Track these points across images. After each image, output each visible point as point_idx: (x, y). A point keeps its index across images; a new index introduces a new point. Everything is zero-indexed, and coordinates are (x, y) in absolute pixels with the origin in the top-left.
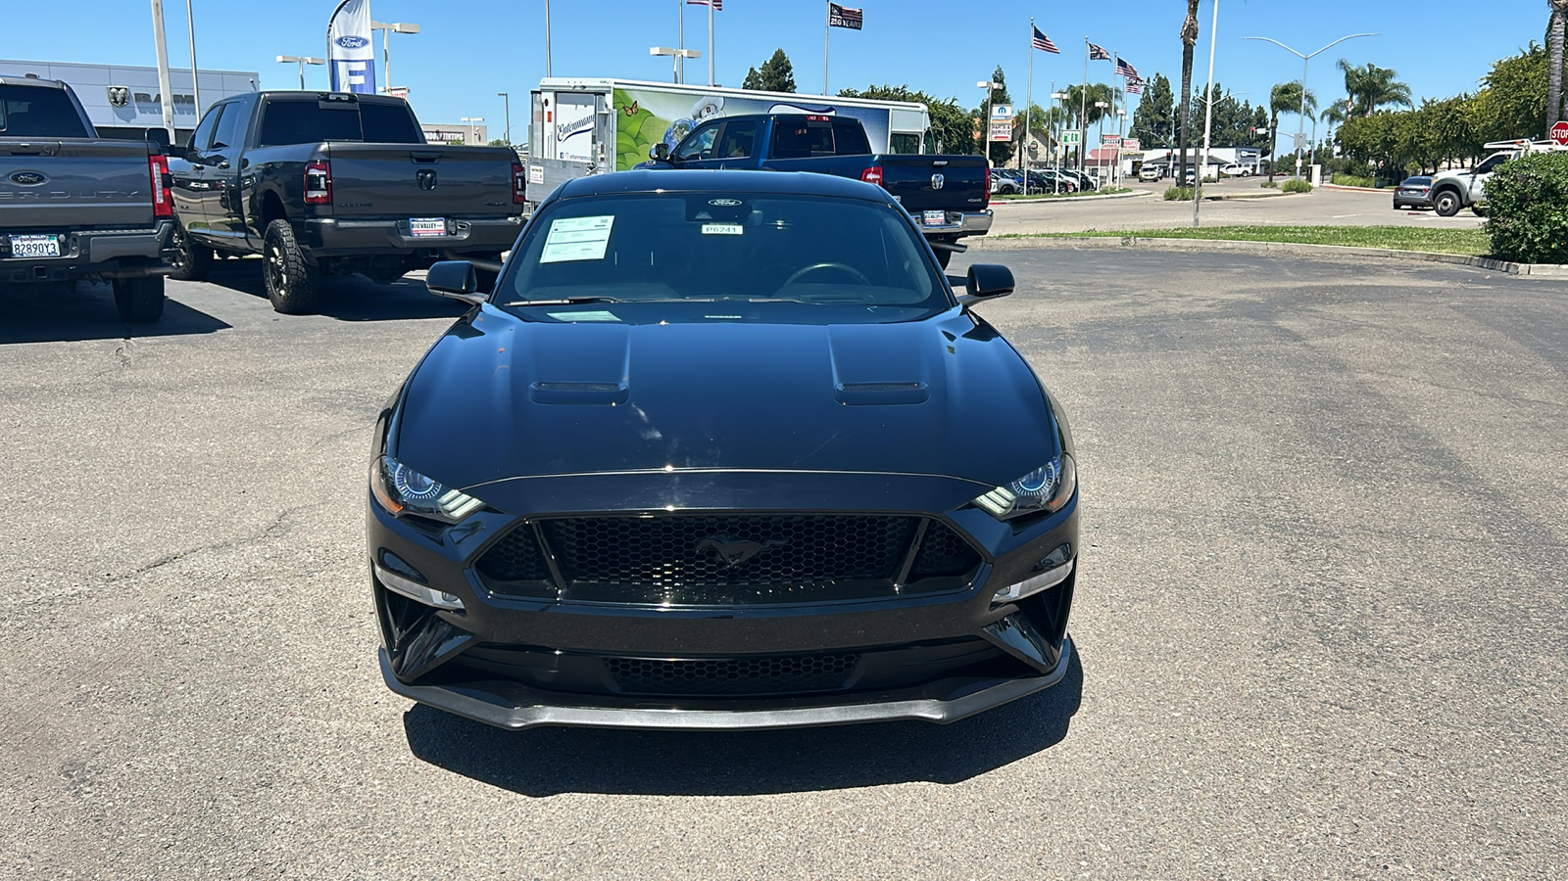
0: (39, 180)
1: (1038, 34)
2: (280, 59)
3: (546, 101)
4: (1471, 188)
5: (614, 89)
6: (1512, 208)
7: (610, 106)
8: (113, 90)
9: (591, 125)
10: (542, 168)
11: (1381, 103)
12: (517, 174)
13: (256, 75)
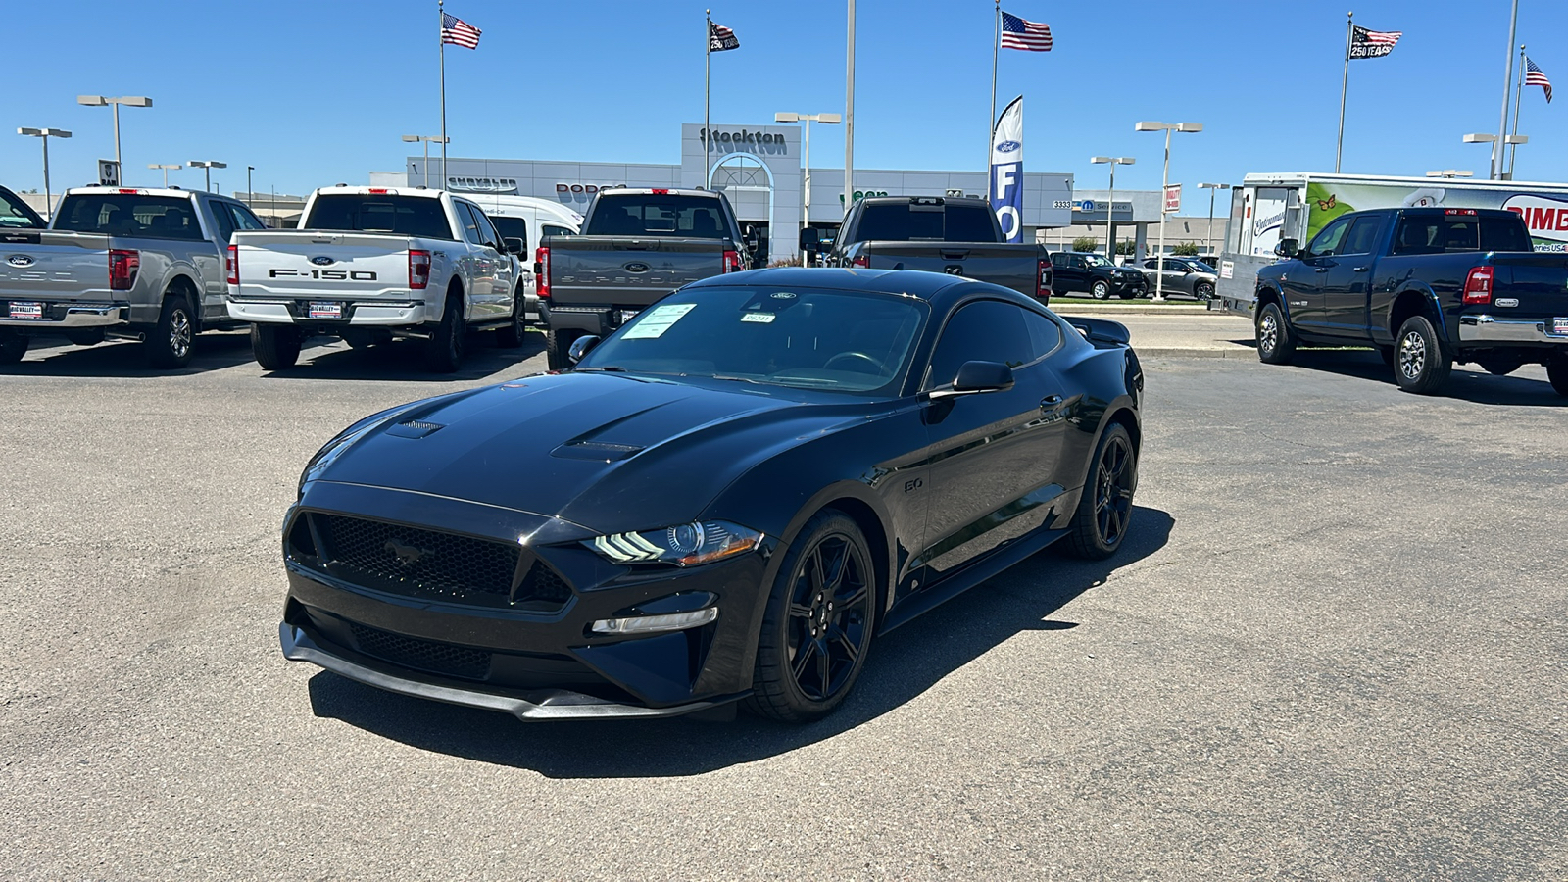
0: (643, 270)
2: (1094, 160)
3: (1248, 196)
5: (1309, 183)
7: (1303, 201)
8: (950, 193)
9: (1281, 222)
10: (1232, 263)
12: (1043, 270)
13: (1072, 175)
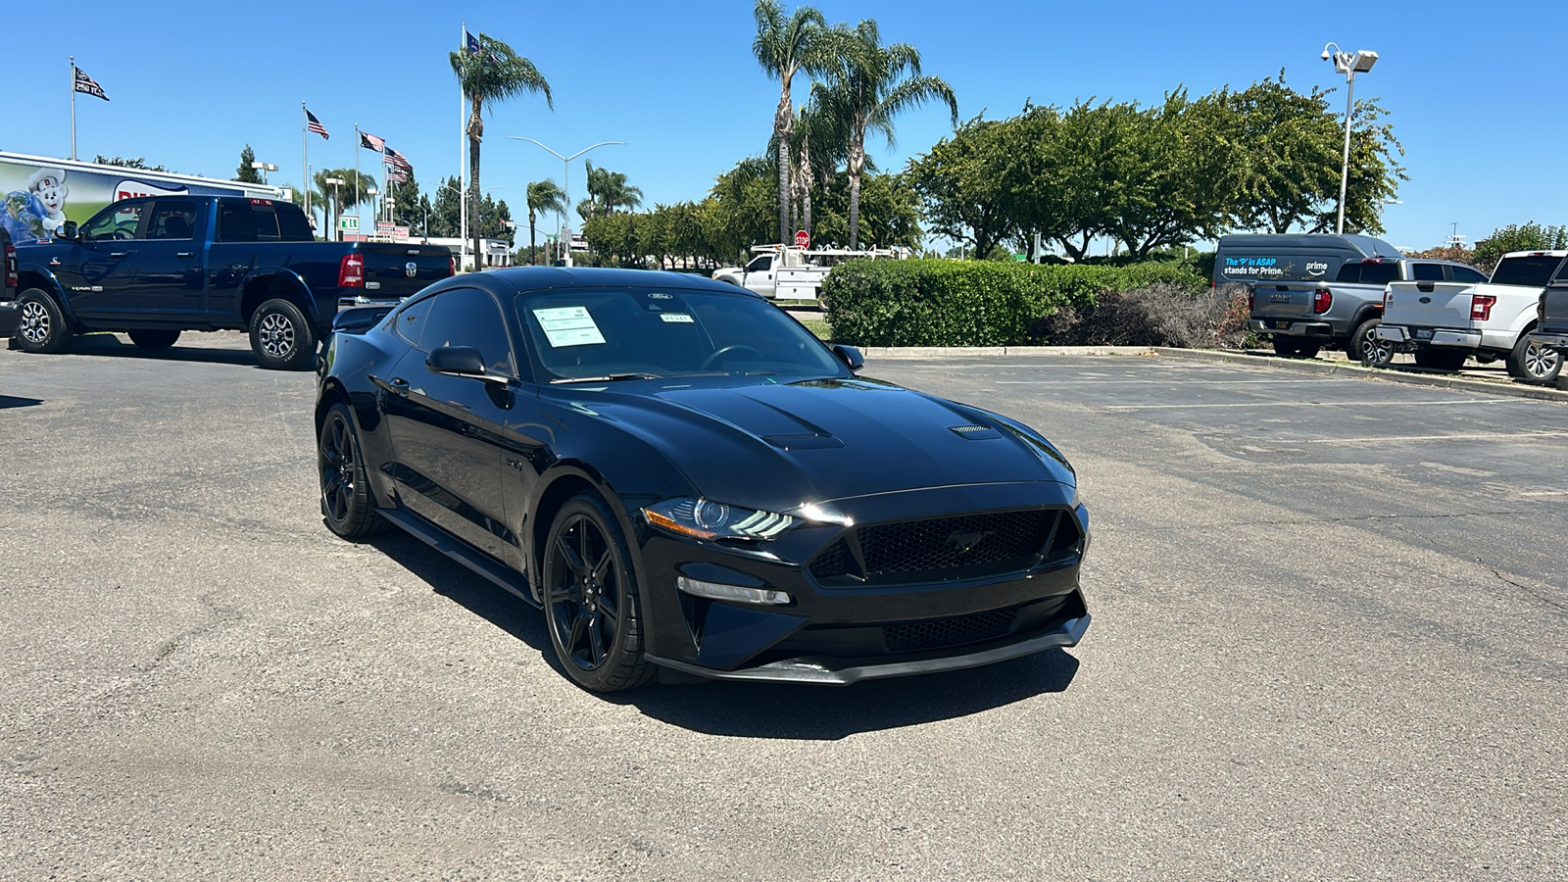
1: (311, 118)
4: (744, 284)
6: (850, 303)
11: (619, 204)
12: (10, 255)
